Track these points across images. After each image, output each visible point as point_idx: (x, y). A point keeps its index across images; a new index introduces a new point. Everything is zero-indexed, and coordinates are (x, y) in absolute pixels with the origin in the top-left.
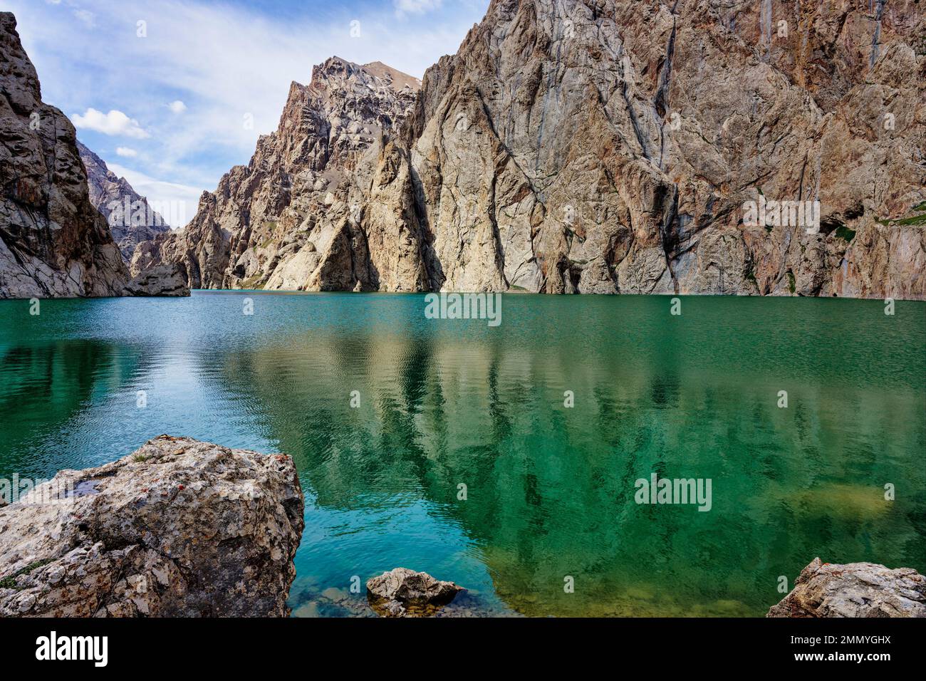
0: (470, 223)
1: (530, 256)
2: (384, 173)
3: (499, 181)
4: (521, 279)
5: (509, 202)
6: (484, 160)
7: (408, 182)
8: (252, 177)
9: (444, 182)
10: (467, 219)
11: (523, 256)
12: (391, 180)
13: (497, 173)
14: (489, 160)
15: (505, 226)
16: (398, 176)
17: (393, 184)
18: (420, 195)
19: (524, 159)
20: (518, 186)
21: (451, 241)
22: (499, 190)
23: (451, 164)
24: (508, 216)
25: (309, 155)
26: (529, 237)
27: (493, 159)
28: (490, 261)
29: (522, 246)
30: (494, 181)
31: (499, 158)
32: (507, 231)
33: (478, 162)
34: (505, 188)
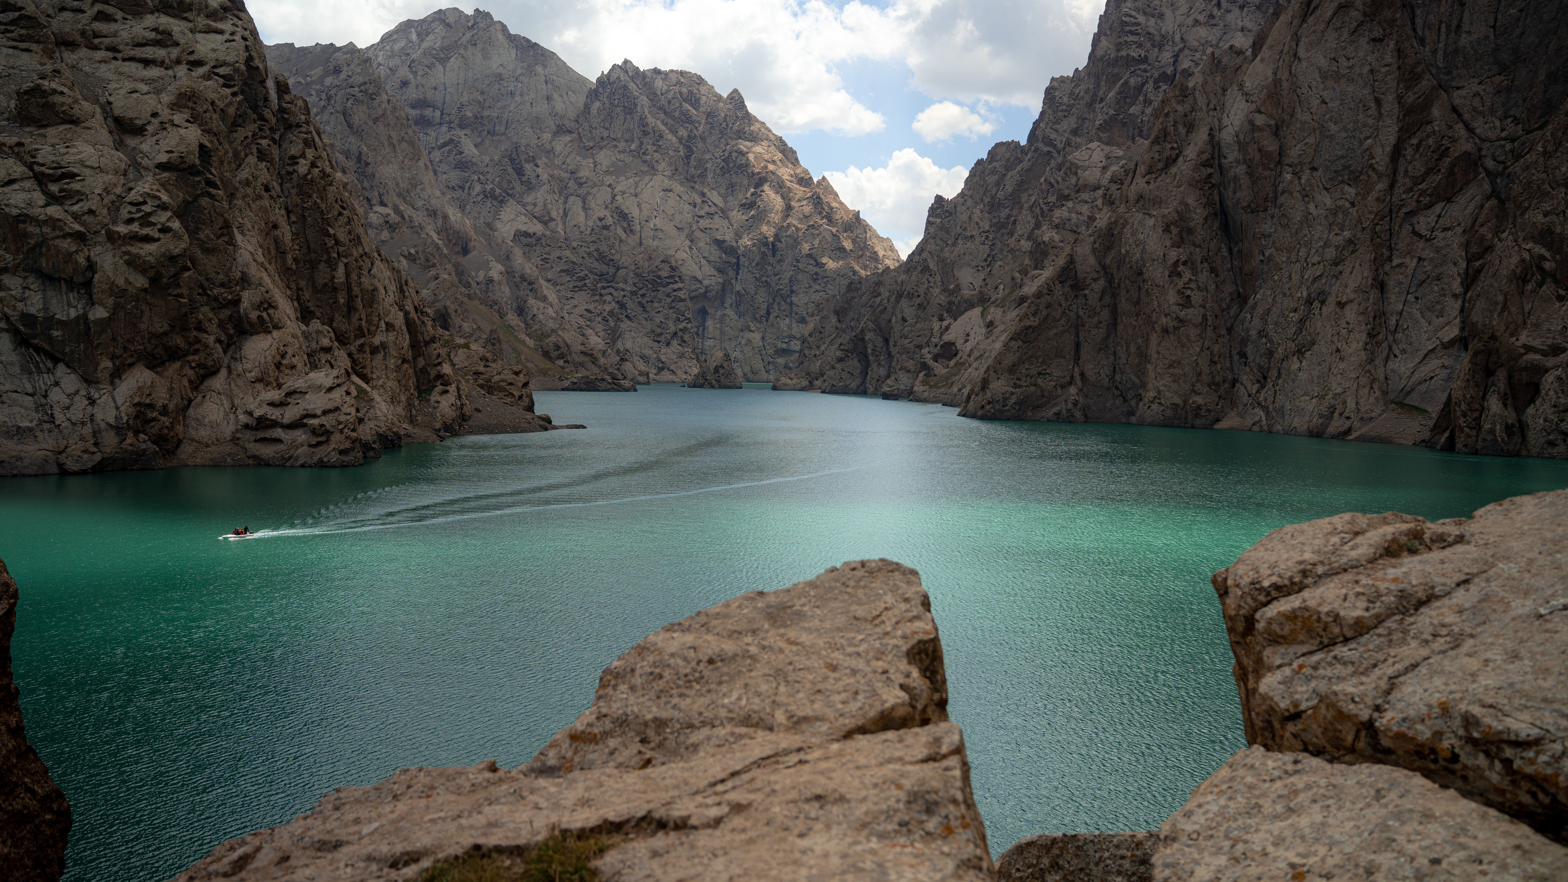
0: (1331, 253)
1: (1452, 332)
2: (1157, 148)
3: (1409, 151)
4: (1423, 387)
5: (1426, 200)
6: (1378, 102)
7: (1206, 164)
8: (1026, 164)
9: (1287, 161)
10: (1327, 245)
11: (1436, 331)
12: (1171, 161)
13: (1405, 132)
14: (1389, 99)
15: (1407, 260)
16: (1186, 153)
17: (1173, 170)
18: (1235, 193)
19: (1476, 94)
20: (1448, 160)
21: (1285, 295)
22: (1406, 172)
23: (1306, 117)
24: (1420, 236)
25: (1131, 111)
26: (1456, 286)
27: (1400, 99)
28: (1354, 345)
29: (1438, 307)
30: (1397, 153)
31: (1410, 98)
32: (1410, 271)
33: (1366, 109)
34: (1418, 167)
